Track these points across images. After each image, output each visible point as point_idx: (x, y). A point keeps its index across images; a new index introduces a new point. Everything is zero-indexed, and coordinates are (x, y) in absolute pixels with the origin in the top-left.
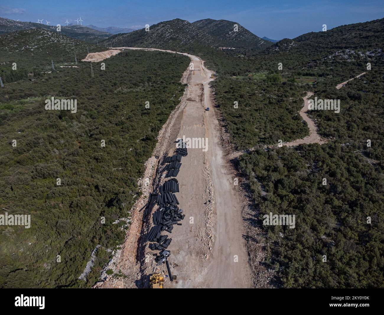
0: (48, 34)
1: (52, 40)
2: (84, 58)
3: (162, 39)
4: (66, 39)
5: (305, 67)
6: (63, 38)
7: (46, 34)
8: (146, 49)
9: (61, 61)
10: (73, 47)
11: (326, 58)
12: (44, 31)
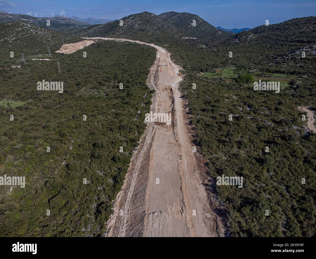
0: (27, 26)
1: (31, 32)
2: (58, 49)
3: (132, 30)
4: (44, 31)
5: (272, 62)
6: (41, 30)
7: (25, 26)
8: (117, 40)
9: (36, 53)
10: (50, 38)
11: (293, 54)
12: (23, 23)
